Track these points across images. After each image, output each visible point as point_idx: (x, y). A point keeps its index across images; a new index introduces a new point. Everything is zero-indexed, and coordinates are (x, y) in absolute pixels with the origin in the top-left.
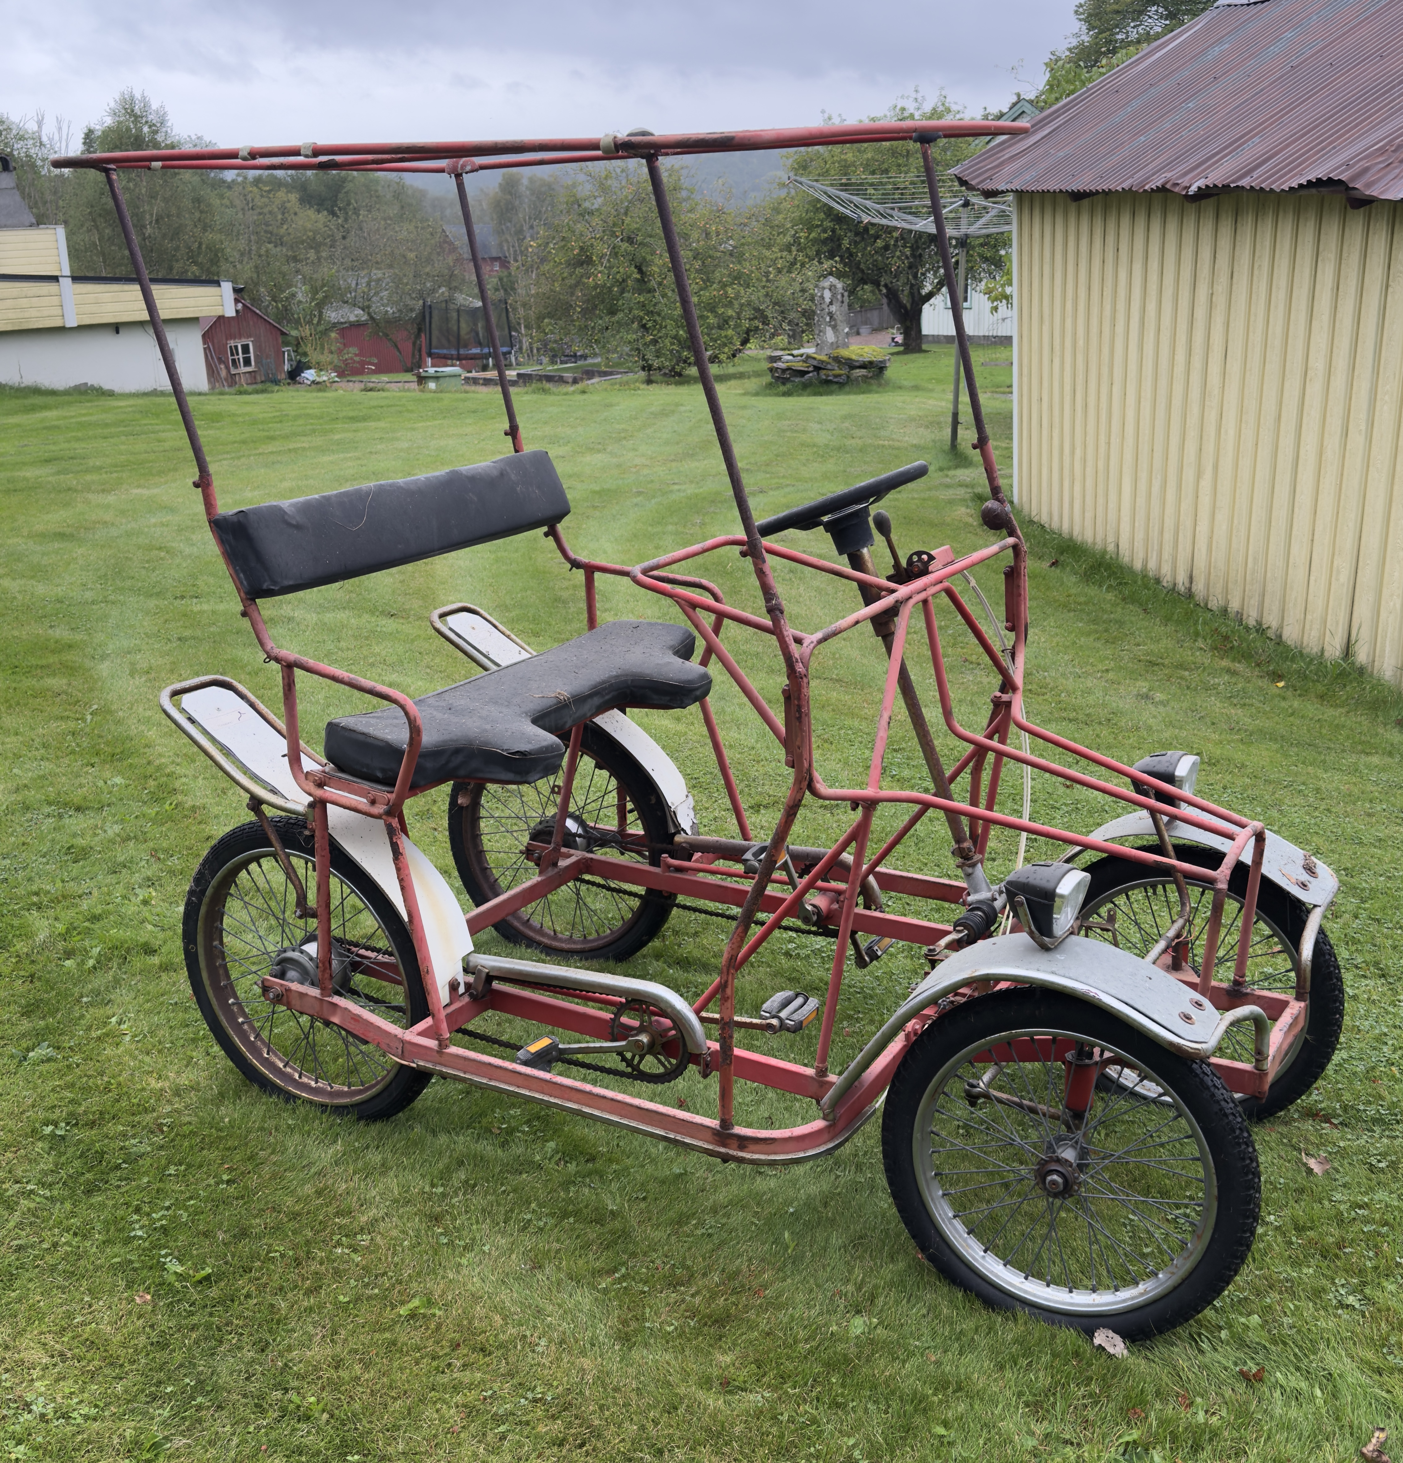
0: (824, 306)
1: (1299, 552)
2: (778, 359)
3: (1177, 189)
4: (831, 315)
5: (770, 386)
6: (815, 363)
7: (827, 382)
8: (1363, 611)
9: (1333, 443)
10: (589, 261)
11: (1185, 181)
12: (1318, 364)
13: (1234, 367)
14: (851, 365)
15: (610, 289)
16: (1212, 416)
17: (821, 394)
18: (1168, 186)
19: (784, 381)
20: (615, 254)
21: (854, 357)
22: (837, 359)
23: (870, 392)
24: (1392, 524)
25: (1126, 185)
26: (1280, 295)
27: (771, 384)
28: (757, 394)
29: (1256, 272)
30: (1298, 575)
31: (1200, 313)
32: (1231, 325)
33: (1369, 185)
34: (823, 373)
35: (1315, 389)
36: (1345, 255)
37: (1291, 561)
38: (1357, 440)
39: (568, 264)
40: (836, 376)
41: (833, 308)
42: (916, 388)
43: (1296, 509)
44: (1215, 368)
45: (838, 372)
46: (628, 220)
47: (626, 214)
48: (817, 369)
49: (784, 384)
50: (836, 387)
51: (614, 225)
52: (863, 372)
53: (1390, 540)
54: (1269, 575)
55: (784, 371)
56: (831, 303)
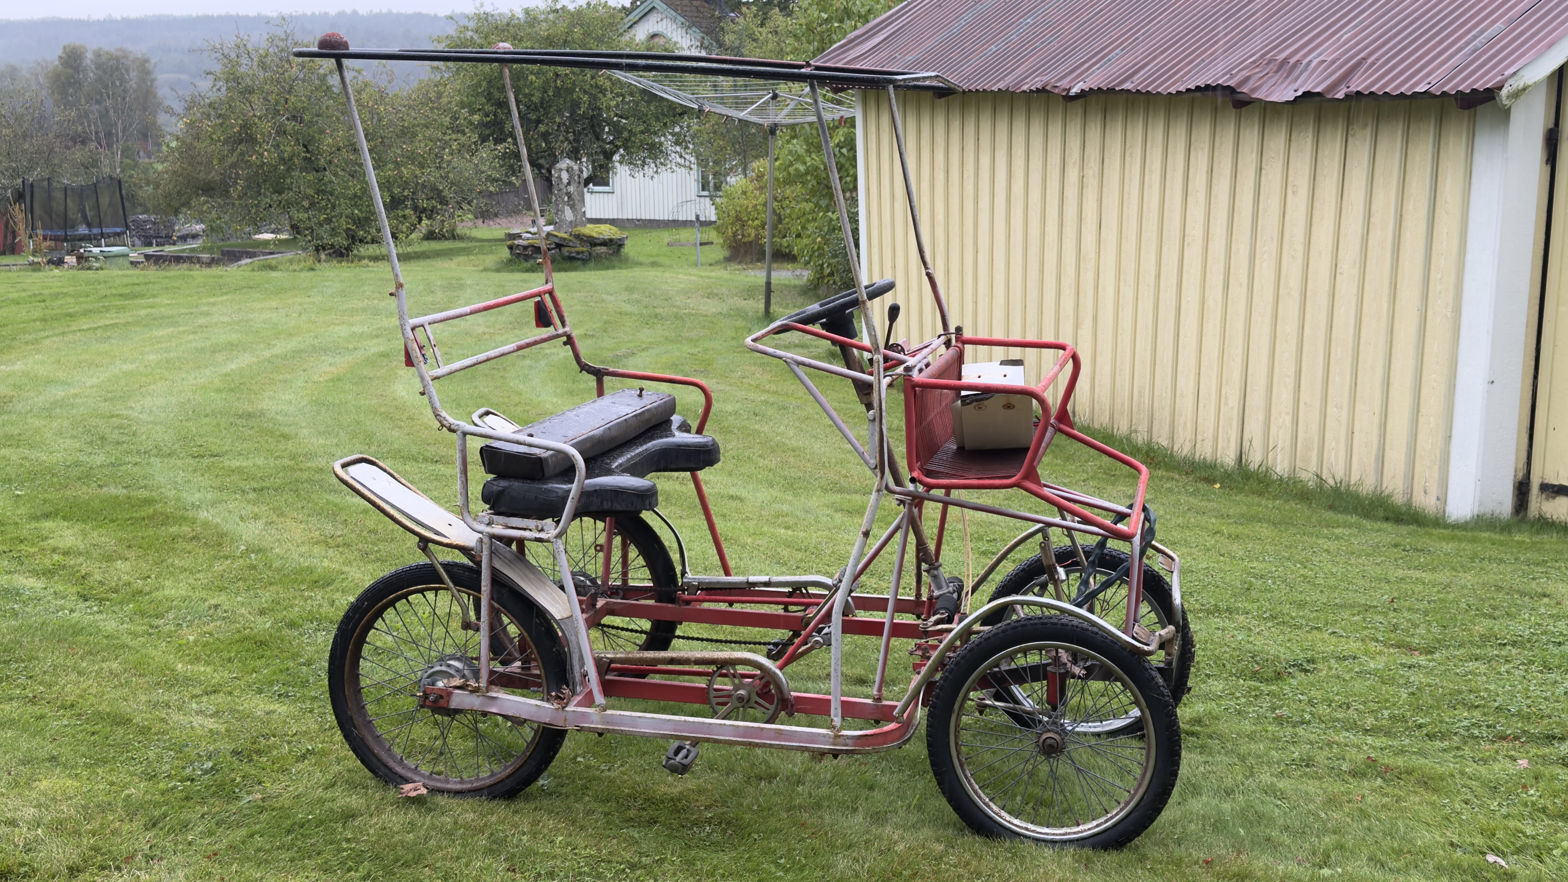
0: (561, 186)
1: (1186, 385)
2: (519, 236)
3: (1056, 91)
4: (569, 195)
5: (510, 262)
6: (557, 241)
7: (571, 259)
8: (1254, 428)
9: (1215, 294)
10: (251, 140)
11: (1064, 84)
12: (1195, 231)
13: (1110, 235)
14: (593, 242)
15: (276, 168)
16: (1088, 277)
17: (566, 270)
18: (1048, 88)
19: (527, 258)
20: (282, 132)
21: (595, 235)
22: (578, 237)
23: (613, 268)
24: (1277, 356)
25: (1002, 85)
26: (1154, 176)
27: (511, 261)
28: (498, 270)
29: (1127, 158)
30: (1186, 404)
31: (1071, 192)
32: (1104, 202)
33: (1254, 90)
34: (565, 250)
35: (1194, 253)
36: (1217, 145)
37: (1178, 391)
38: (1239, 292)
39: (226, 142)
40: (578, 253)
41: (571, 189)
42: (654, 264)
43: (1180, 350)
44: (1089, 237)
45: (580, 249)
46: (293, 99)
47: (289, 92)
48: (559, 246)
49: (526, 260)
50: (579, 263)
51: (277, 103)
52: (603, 249)
53: (1276, 370)
54: (1156, 405)
55: (525, 248)
56: (569, 184)
